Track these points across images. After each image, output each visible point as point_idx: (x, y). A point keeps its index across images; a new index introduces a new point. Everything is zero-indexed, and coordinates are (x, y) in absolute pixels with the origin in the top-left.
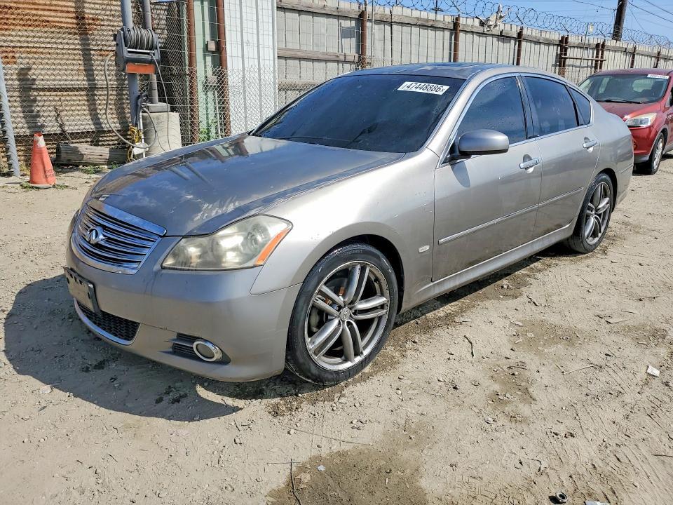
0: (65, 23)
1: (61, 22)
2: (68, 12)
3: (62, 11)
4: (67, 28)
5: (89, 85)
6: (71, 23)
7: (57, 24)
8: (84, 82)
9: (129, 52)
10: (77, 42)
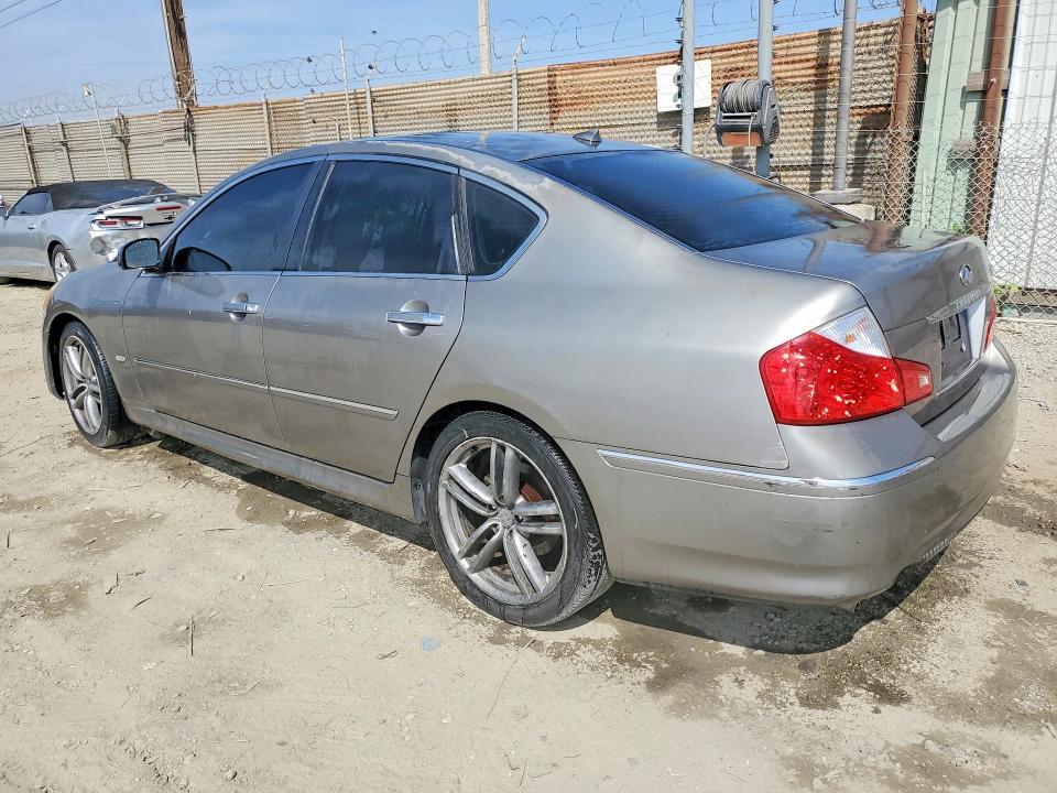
0: (799, 76)
1: (795, 77)
2: (808, 60)
3: (801, 61)
4: (802, 83)
5: (813, 160)
6: (806, 76)
7: (790, 80)
8: (807, 158)
9: (725, 117)
10: (808, 101)
